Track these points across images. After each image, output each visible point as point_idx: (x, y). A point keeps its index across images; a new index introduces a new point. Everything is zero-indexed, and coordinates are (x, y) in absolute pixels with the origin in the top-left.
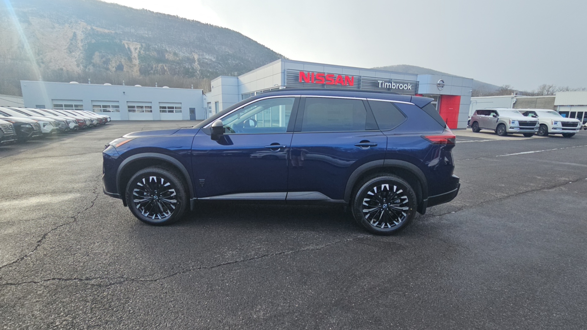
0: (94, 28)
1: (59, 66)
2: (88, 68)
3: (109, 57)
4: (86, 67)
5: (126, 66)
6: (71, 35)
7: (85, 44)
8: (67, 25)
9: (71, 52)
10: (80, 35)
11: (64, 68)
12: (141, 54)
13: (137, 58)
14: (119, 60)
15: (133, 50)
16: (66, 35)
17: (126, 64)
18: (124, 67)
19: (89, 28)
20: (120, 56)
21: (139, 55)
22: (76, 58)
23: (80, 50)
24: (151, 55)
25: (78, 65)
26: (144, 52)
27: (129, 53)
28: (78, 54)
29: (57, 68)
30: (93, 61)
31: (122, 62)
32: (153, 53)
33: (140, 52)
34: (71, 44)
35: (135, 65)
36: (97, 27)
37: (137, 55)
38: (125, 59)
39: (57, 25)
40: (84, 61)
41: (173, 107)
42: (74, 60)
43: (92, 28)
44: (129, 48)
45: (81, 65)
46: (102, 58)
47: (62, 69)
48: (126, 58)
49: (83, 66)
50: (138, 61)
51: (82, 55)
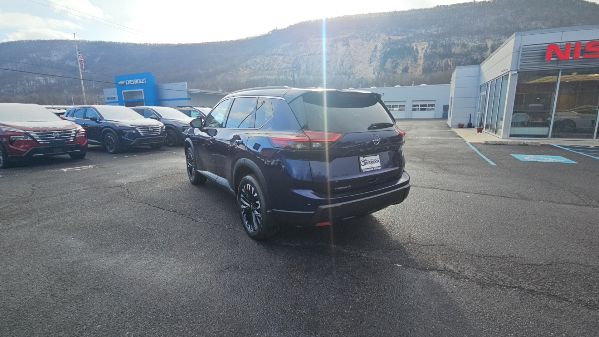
0: (391, 37)
1: (361, 76)
2: (380, 74)
3: (399, 61)
4: (379, 73)
5: (411, 67)
6: (373, 48)
7: (382, 54)
8: (372, 40)
9: (371, 62)
10: (380, 46)
11: (365, 77)
12: (427, 53)
13: (423, 57)
14: (406, 62)
15: (420, 50)
16: (370, 49)
17: (411, 66)
18: (410, 69)
19: (387, 38)
20: (407, 58)
21: (424, 55)
22: (373, 66)
23: (378, 59)
24: (437, 52)
25: (374, 73)
26: (430, 51)
27: (416, 54)
28: (376, 63)
29: (360, 77)
30: (385, 67)
31: (409, 64)
32: (440, 49)
33: (426, 51)
34: (372, 55)
35: (419, 65)
36: (393, 36)
37: (423, 54)
38: (411, 61)
39: (365, 42)
40: (379, 68)
41: (426, 105)
42: (372, 68)
43: (389, 39)
44: (417, 49)
45: (376, 72)
46: (392, 64)
47: (363, 78)
48: (413, 59)
49: (377, 73)
50: (423, 60)
51: (378, 64)
